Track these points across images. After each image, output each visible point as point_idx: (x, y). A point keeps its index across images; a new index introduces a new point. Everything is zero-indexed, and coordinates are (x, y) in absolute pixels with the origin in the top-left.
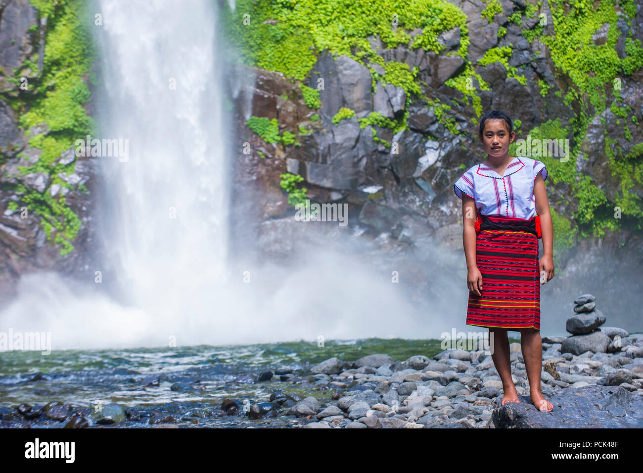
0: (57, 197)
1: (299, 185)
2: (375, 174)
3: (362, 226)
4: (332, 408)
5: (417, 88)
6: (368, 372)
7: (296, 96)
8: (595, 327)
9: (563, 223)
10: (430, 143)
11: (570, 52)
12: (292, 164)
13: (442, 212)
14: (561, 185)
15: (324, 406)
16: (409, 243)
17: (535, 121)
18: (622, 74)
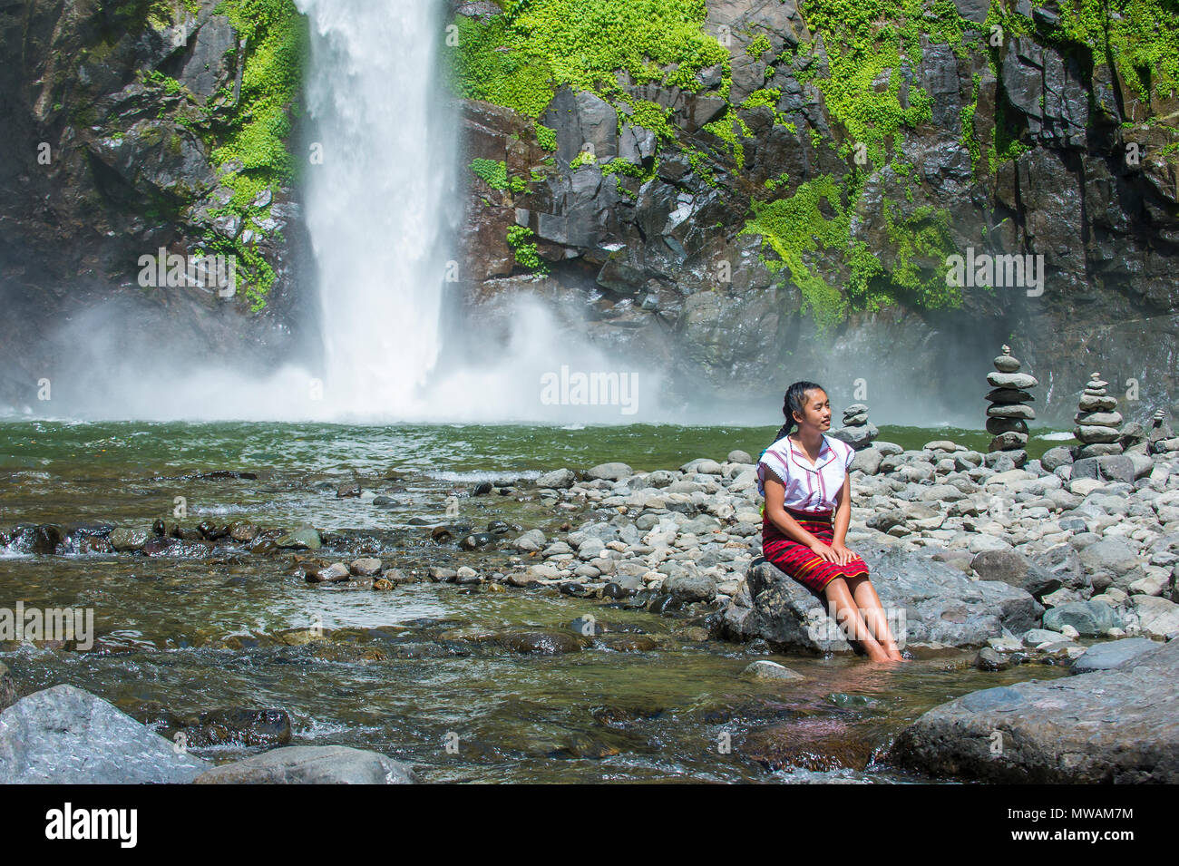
0: (249, 244)
1: (529, 239)
2: (616, 229)
3: (599, 288)
5: (669, 132)
6: (602, 487)
7: (528, 136)
8: (867, 442)
9: (834, 294)
10: (682, 197)
11: (847, 100)
12: (521, 214)
13: (694, 276)
14: (832, 250)
15: (550, 541)
16: (654, 311)
17: (804, 176)
18: (905, 127)
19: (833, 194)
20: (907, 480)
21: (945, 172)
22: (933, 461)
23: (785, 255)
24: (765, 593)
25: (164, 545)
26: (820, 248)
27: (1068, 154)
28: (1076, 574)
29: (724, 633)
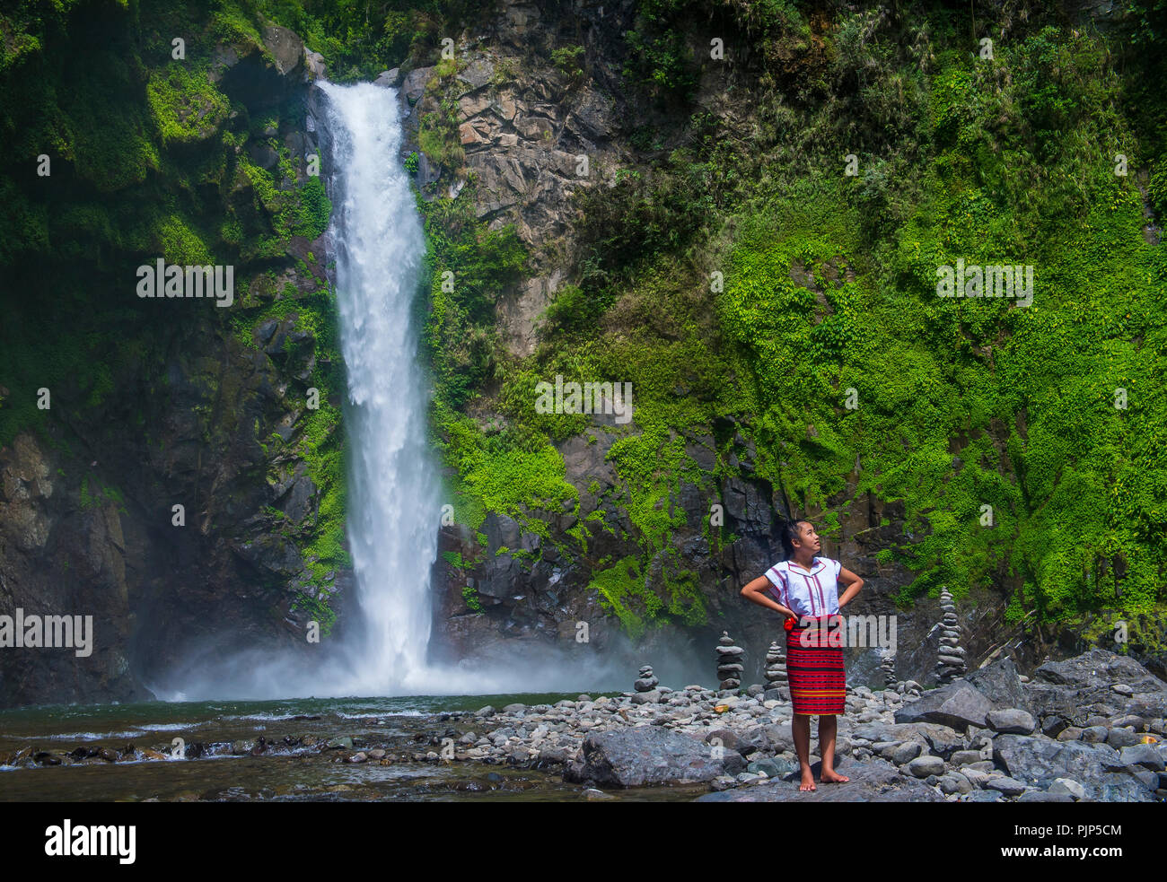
0: (322, 600)
1: (474, 595)
2: (521, 587)
3: (512, 620)
4: (483, 740)
5: (548, 535)
6: (510, 715)
7: (473, 538)
8: (652, 687)
9: (637, 619)
10: (556, 569)
11: (641, 514)
12: (469, 581)
13: (563, 611)
14: (636, 596)
15: (479, 738)
16: (542, 631)
17: (619, 556)
18: (672, 528)
19: (635, 565)
20: (675, 705)
21: (695, 551)
22: (689, 696)
23: (611, 599)
24: (592, 754)
25: (264, 749)
26: (630, 595)
27: (762, 539)
28: (765, 743)
29: (571, 778)
